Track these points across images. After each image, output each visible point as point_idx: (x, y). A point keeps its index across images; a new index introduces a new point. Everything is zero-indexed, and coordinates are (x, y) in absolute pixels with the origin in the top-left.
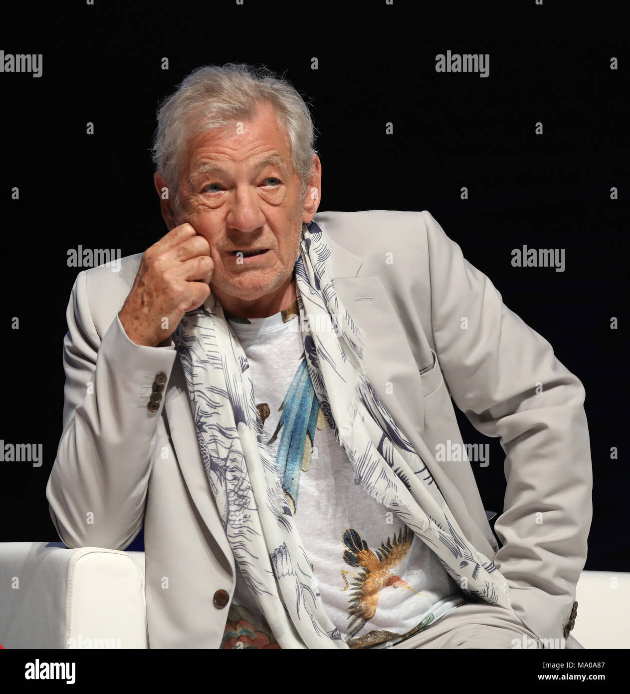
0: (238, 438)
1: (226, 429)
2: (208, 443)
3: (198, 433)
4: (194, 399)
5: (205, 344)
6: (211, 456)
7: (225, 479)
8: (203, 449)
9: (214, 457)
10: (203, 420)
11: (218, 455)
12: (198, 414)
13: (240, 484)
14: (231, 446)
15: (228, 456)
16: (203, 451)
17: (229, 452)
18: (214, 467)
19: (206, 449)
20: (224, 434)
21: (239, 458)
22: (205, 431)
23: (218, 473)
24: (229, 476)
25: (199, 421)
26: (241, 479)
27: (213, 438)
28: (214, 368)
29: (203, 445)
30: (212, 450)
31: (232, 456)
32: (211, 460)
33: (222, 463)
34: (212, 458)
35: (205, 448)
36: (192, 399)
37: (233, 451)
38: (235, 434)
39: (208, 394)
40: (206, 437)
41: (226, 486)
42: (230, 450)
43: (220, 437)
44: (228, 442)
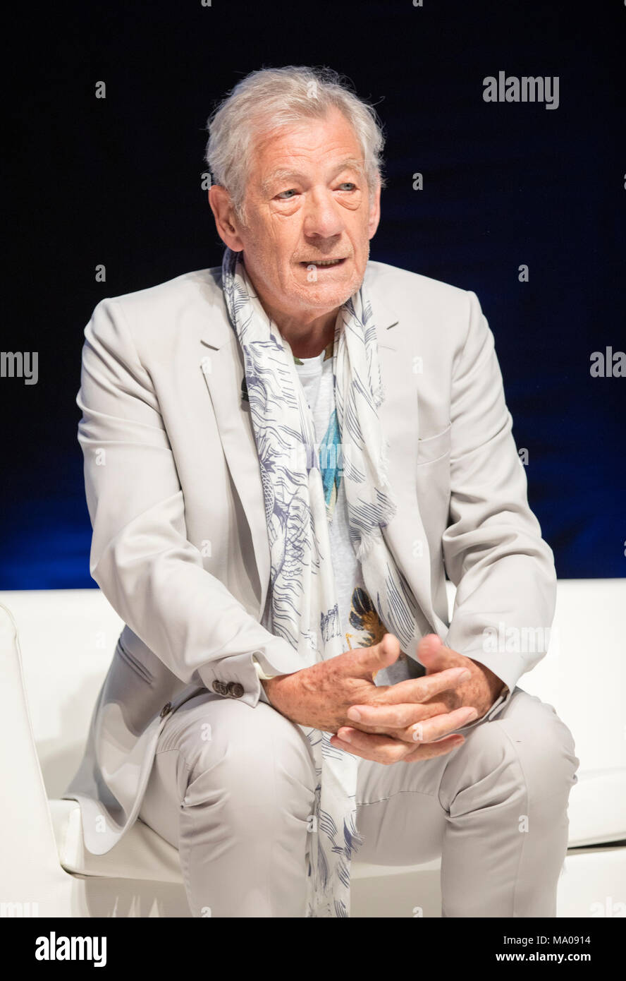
0: (305, 486)
1: (295, 474)
2: (274, 485)
3: (264, 472)
4: (265, 436)
5: (281, 379)
6: (276, 499)
7: (286, 526)
8: (267, 490)
9: (279, 501)
10: (272, 459)
11: (283, 499)
12: (267, 452)
13: (298, 534)
14: (296, 493)
15: (290, 503)
16: (267, 491)
17: (293, 499)
18: (278, 511)
19: (272, 491)
20: (290, 478)
21: (302, 508)
22: (273, 471)
23: (281, 518)
24: (290, 523)
25: (267, 460)
26: (300, 529)
27: (280, 480)
28: (289, 407)
29: (268, 486)
30: (279, 493)
31: (295, 503)
32: (276, 503)
33: (285, 509)
35: (270, 489)
36: (262, 435)
37: (297, 498)
38: (302, 481)
39: (282, 433)
40: (273, 478)
41: (286, 534)
42: (295, 496)
43: (287, 480)
44: (292, 488)
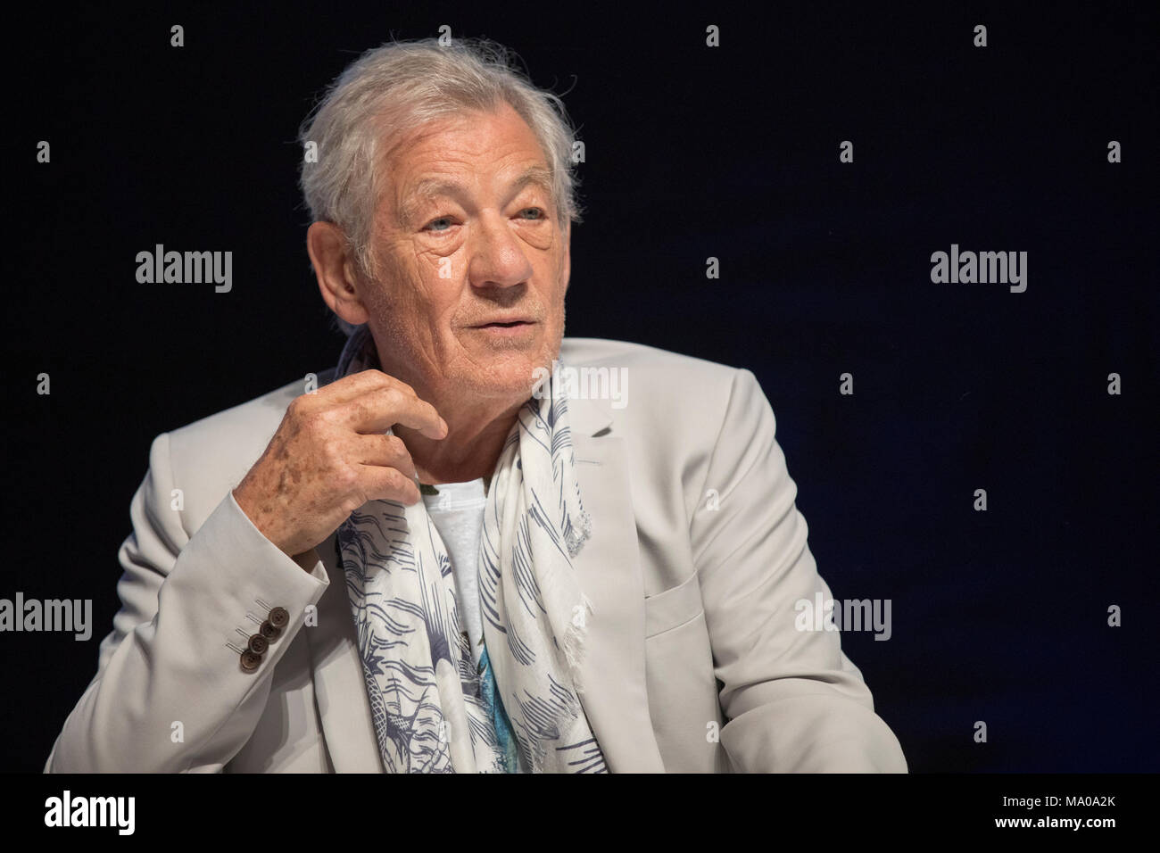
0: (435, 685)
1: (417, 669)
2: (384, 692)
3: (369, 676)
4: (365, 619)
5: (390, 529)
6: (388, 714)
7: (408, 751)
8: (375, 702)
9: (393, 715)
10: (378, 653)
11: (400, 711)
12: (370, 643)
13: (434, 760)
14: (423, 698)
15: (416, 714)
16: (375, 705)
17: (419, 708)
18: (394, 731)
19: (382, 702)
20: (411, 677)
21: (436, 718)
22: (381, 672)
23: (397, 741)
24: (415, 746)
25: (371, 656)
26: (437, 753)
27: (392, 683)
28: (403, 569)
29: (376, 696)
30: (391, 704)
31: (423, 714)
32: (389, 720)
33: (404, 725)
34: (390, 717)
35: (379, 700)
36: (362, 620)
37: (426, 706)
38: (430, 678)
39: (389, 610)
40: (381, 681)
41: (409, 763)
42: (421, 704)
43: (404, 681)
44: (417, 691)
